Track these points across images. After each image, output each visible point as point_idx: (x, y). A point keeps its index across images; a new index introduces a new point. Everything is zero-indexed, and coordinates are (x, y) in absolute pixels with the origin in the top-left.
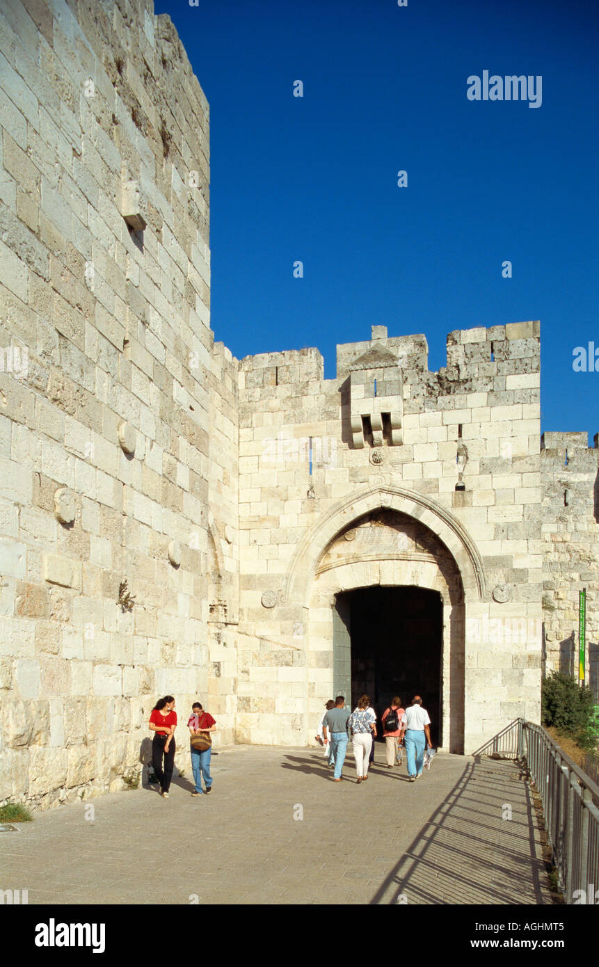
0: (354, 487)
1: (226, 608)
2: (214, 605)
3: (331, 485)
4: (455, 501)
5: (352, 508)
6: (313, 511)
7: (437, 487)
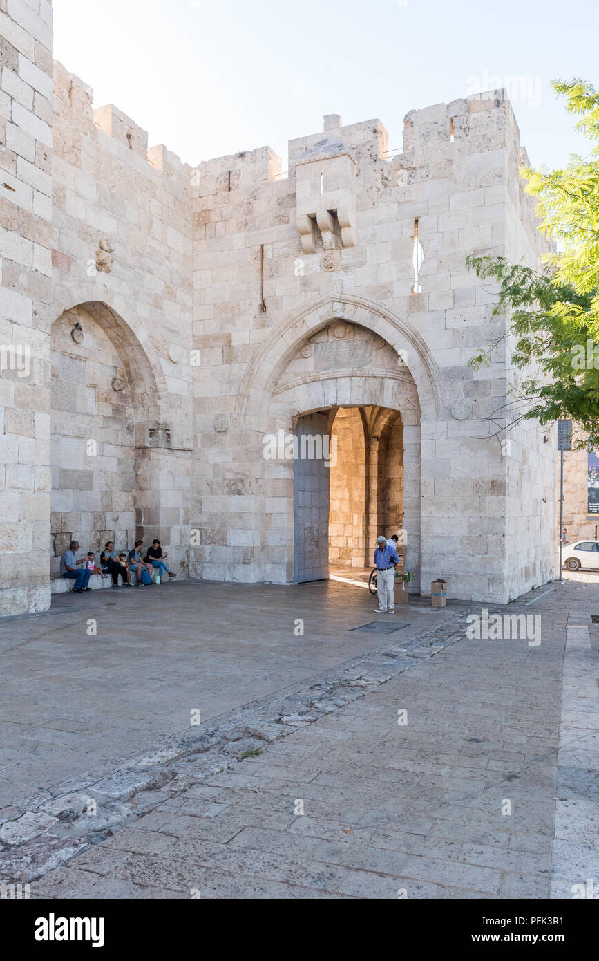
0: (305, 297)
1: (169, 433)
2: (154, 430)
3: (282, 297)
4: (410, 306)
5: (304, 321)
6: (264, 326)
7: (391, 292)
